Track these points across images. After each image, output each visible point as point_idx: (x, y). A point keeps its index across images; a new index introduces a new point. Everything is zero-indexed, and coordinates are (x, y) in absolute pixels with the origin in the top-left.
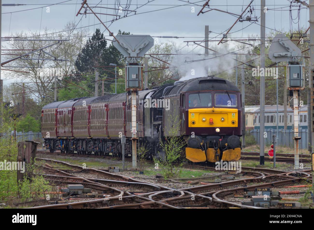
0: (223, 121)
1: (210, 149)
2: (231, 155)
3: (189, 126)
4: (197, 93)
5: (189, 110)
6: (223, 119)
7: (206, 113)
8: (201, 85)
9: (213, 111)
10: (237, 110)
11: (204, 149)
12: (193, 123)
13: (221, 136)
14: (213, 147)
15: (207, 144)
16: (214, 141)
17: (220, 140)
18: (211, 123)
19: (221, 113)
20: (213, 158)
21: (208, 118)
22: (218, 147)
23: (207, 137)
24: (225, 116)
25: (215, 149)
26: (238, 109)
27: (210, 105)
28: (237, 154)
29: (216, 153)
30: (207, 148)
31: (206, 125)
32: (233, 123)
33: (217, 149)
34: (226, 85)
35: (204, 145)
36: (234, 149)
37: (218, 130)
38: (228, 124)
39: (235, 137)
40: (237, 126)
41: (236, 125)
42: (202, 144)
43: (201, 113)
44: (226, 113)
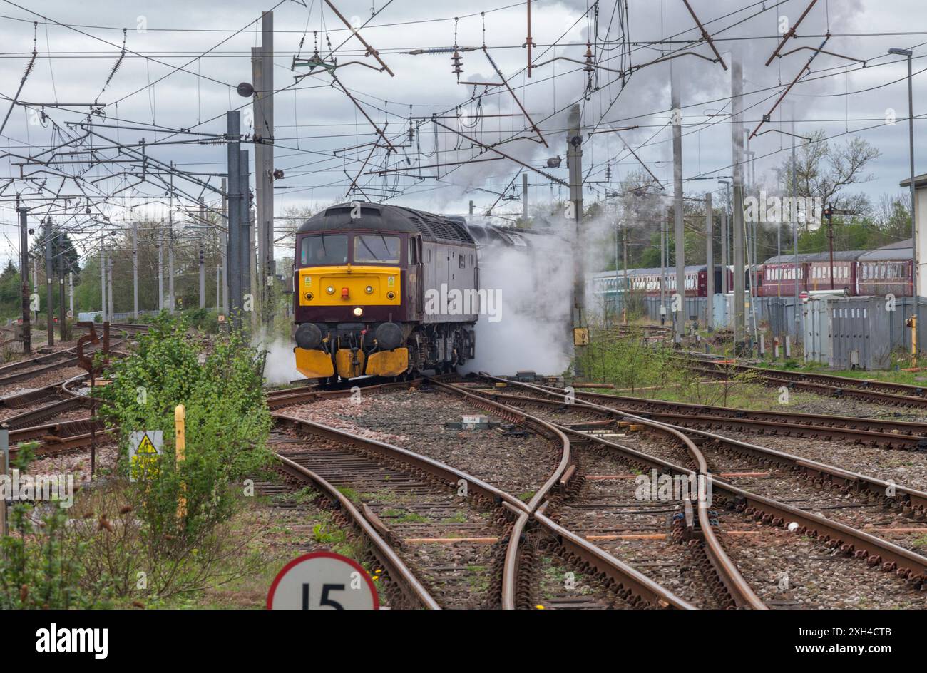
0: (370, 293)
1: (342, 350)
2: (385, 362)
3: (301, 304)
4: (318, 235)
5: (300, 270)
6: (369, 289)
7: (334, 276)
8: (329, 218)
9: (349, 273)
10: (399, 269)
11: (330, 351)
12: (309, 297)
13: (366, 323)
14: (348, 347)
15: (336, 340)
16: (351, 334)
17: (364, 332)
18: (346, 296)
19: (365, 276)
20: (348, 370)
21: (340, 286)
22: (359, 348)
23: (339, 326)
24: (374, 283)
25: (352, 351)
26: (401, 267)
27: (345, 259)
28: (400, 360)
29: (354, 359)
30: (336, 350)
31: (335, 301)
32: (391, 296)
33: (357, 351)
34: (379, 219)
35: (329, 343)
36: (392, 351)
37: (358, 312)
38: (379, 299)
39: (391, 326)
40: (399, 303)
41: (397, 301)
42: (325, 340)
43: (323, 277)
44: (376, 276)
